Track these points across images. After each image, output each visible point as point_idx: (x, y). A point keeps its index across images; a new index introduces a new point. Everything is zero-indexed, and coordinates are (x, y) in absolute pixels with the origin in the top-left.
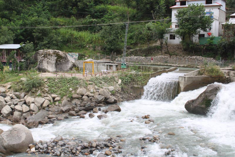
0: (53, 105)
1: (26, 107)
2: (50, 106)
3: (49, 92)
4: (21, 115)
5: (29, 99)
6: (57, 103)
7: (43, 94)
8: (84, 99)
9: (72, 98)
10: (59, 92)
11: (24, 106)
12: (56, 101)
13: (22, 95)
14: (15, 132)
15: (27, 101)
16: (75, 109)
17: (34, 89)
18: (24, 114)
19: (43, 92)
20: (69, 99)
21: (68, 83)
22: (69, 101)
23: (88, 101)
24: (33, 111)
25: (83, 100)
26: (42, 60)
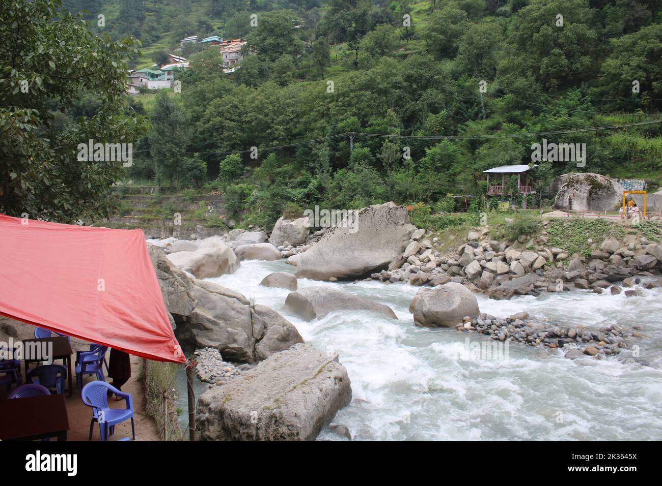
0: (553, 266)
1: (502, 266)
2: (546, 267)
3: (549, 244)
4: (494, 278)
5: (511, 253)
6: (560, 264)
7: (537, 247)
8: (612, 260)
9: (590, 258)
10: (568, 244)
11: (501, 263)
12: (558, 260)
13: (503, 245)
14: (445, 294)
15: (507, 256)
16: (591, 277)
17: (523, 237)
18: (499, 278)
19: (538, 242)
20: (584, 258)
21: (588, 229)
22: (583, 262)
23: (619, 264)
24: (515, 274)
25: (610, 262)
26: (564, 191)
